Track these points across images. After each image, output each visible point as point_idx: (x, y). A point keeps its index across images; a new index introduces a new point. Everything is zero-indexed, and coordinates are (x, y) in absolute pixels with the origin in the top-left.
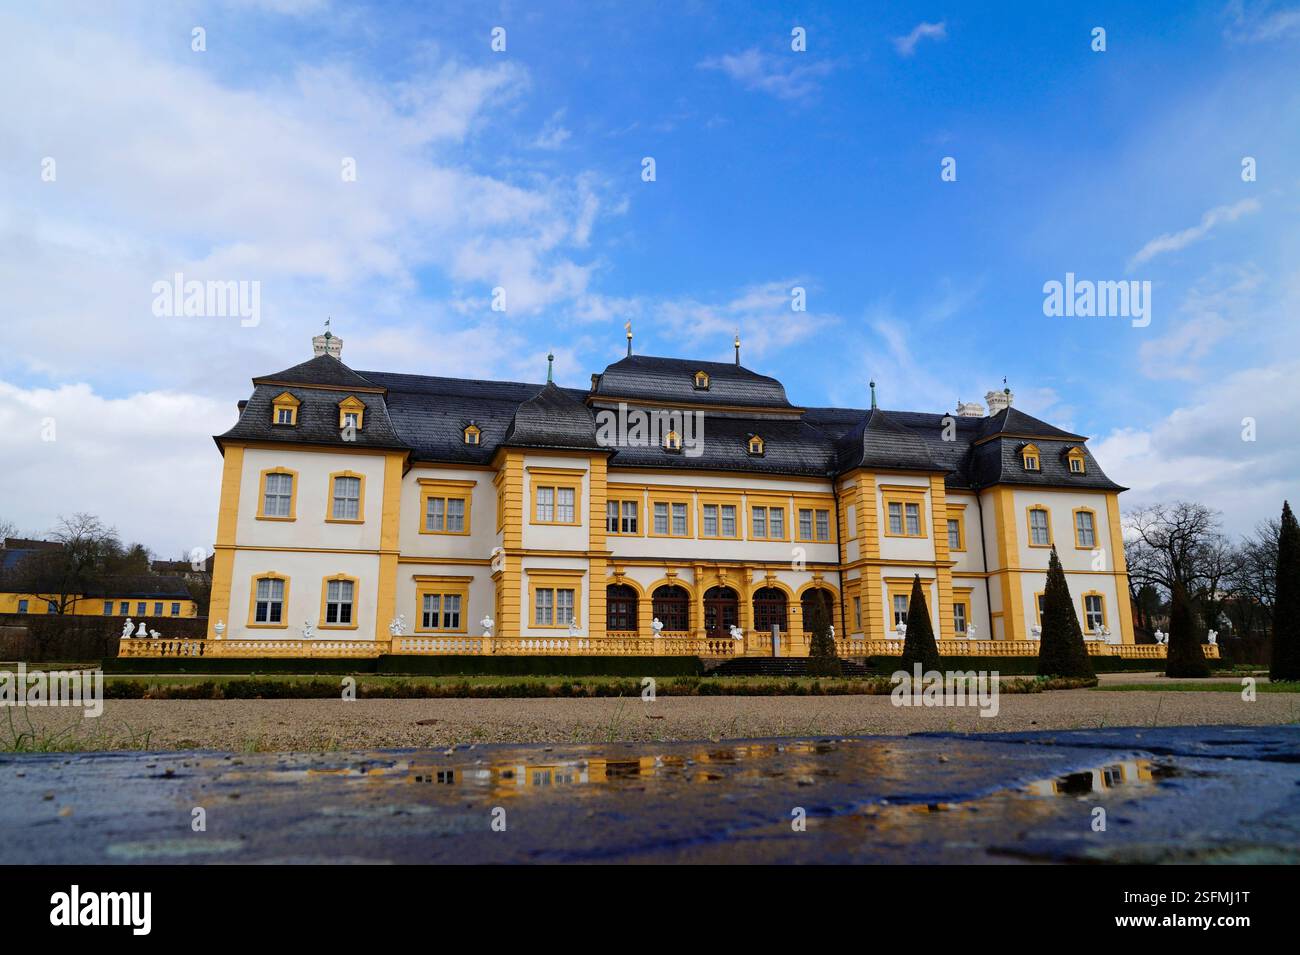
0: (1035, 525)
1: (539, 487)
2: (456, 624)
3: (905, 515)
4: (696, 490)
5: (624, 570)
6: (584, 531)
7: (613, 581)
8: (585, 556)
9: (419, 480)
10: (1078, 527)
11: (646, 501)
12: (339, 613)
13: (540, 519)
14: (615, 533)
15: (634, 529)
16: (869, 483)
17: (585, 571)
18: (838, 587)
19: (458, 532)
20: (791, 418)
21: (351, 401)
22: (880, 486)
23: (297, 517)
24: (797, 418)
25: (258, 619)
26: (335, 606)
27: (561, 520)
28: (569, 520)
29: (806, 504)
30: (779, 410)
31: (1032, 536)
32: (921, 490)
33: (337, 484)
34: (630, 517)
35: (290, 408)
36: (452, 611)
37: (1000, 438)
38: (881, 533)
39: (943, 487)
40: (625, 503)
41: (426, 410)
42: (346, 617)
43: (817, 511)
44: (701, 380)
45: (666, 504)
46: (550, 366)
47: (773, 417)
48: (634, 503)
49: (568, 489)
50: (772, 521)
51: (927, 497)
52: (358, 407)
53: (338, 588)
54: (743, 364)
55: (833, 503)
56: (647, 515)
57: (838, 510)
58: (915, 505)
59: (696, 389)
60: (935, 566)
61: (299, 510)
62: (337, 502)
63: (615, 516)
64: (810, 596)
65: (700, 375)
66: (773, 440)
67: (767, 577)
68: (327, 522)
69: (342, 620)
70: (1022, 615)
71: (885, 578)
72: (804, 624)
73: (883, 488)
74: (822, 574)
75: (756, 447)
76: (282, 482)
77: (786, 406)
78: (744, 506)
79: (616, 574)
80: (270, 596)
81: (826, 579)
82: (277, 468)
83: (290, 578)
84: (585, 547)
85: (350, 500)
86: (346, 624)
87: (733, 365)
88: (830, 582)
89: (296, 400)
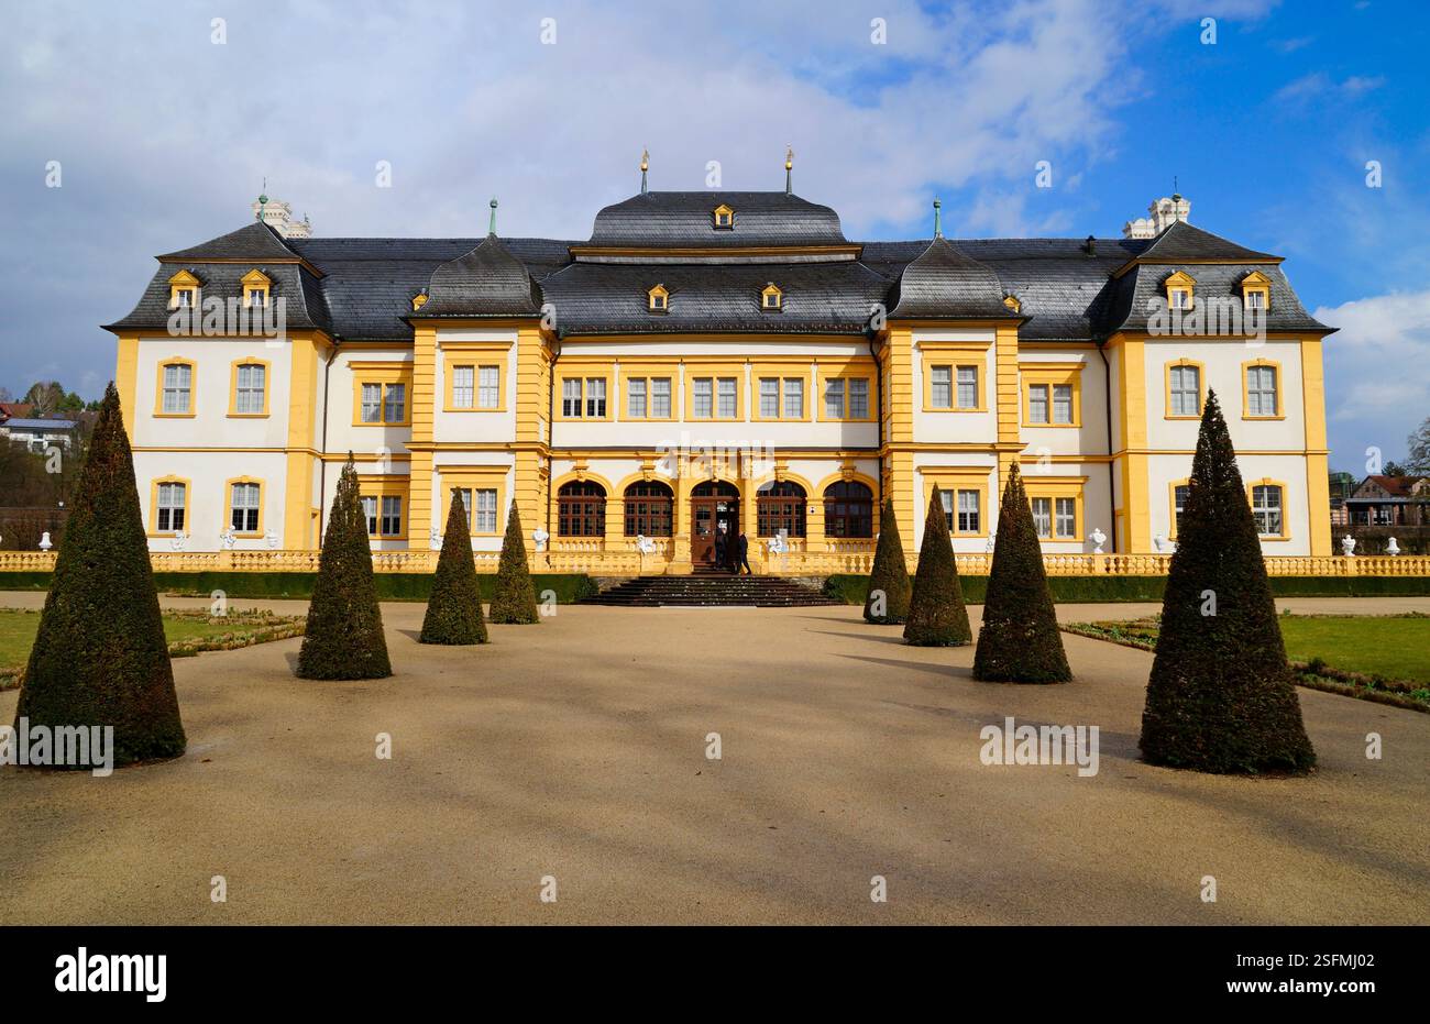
0: (1179, 388)
1: (455, 367)
2: (396, 530)
3: (959, 381)
4: (682, 360)
5: (588, 463)
6: (511, 416)
7: (573, 477)
8: (509, 448)
9: (350, 364)
10: (1248, 388)
11: (617, 377)
12: (245, 520)
13: (457, 405)
14: (578, 418)
15: (602, 412)
16: (902, 341)
17: (509, 467)
18: (878, 479)
19: (399, 423)
20: (842, 257)
21: (255, 276)
22: (919, 344)
23: (197, 413)
24: (851, 257)
25: (161, 528)
26: (241, 512)
27: (482, 405)
28: (493, 405)
29: (836, 371)
30: (823, 248)
31: (1170, 403)
32: (981, 347)
33: (240, 373)
34: (597, 397)
35: (188, 288)
36: (391, 515)
37: (1137, 267)
38: (917, 407)
39: (1015, 341)
40: (590, 380)
41: (371, 279)
42: (253, 525)
43: (851, 379)
44: (724, 217)
45: (644, 380)
46: (493, 215)
47: (816, 258)
48: (603, 380)
49: (491, 367)
50: (787, 395)
51: (990, 356)
52: (263, 282)
53: (244, 492)
54: (797, 192)
55: (874, 369)
56: (618, 394)
57: (880, 378)
58: (973, 368)
59: (716, 228)
60: (994, 450)
61: (199, 402)
62: (241, 394)
63: (579, 397)
64: (838, 493)
65: (722, 209)
66: (799, 289)
67: (776, 469)
68: (229, 417)
69: (249, 528)
70: (1146, 514)
71: (919, 469)
72: (827, 527)
73: (919, 346)
74: (855, 463)
75: (772, 299)
76: (182, 373)
77: (839, 242)
78: (748, 378)
79: (576, 469)
80: (172, 501)
81: (857, 470)
82: (175, 358)
83: (191, 482)
84: (511, 438)
85: (255, 390)
86: (252, 533)
87: (782, 193)
88: (863, 472)
89: (193, 279)
